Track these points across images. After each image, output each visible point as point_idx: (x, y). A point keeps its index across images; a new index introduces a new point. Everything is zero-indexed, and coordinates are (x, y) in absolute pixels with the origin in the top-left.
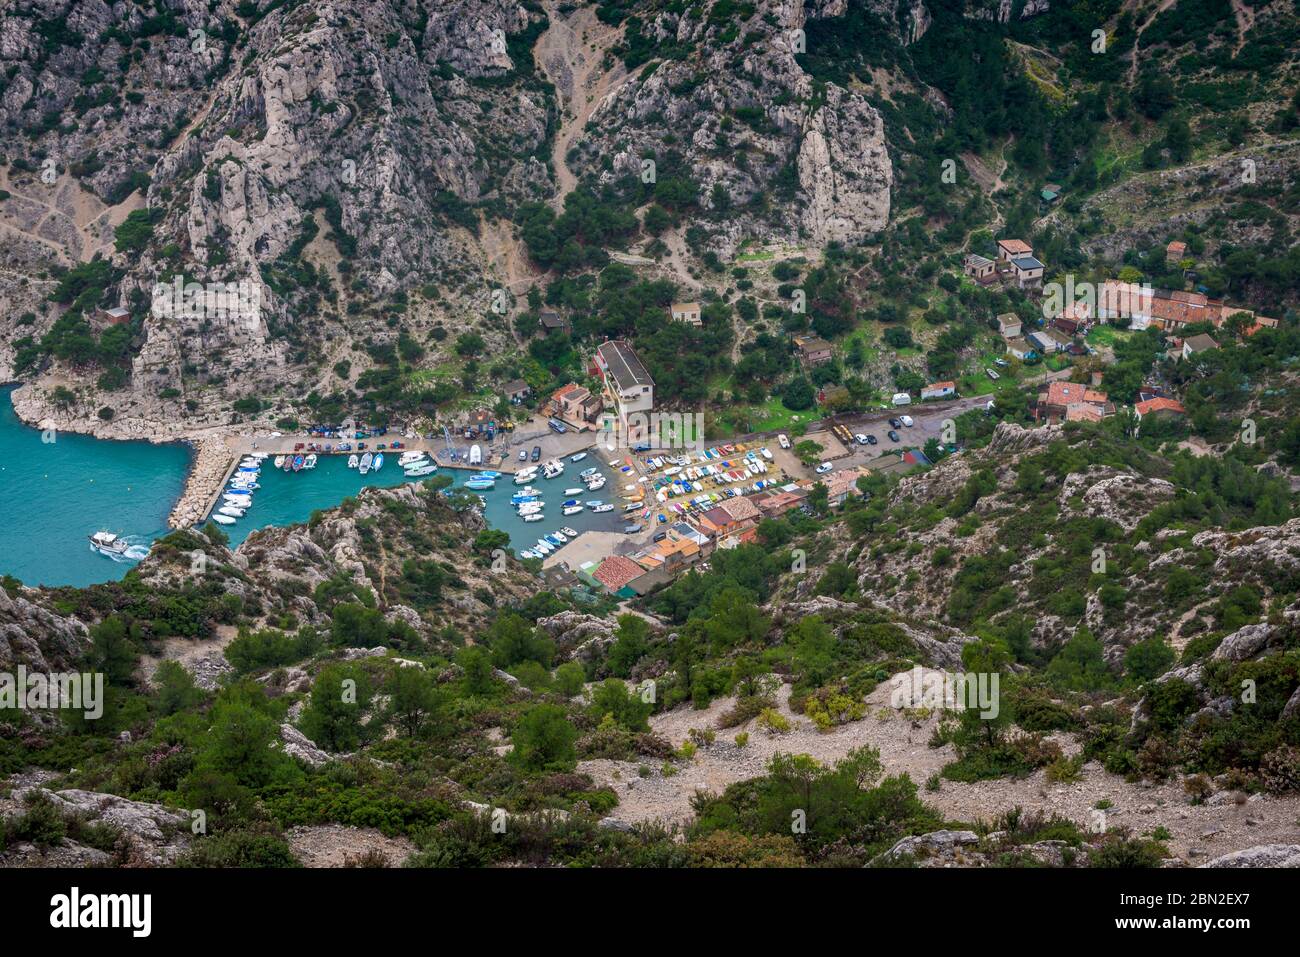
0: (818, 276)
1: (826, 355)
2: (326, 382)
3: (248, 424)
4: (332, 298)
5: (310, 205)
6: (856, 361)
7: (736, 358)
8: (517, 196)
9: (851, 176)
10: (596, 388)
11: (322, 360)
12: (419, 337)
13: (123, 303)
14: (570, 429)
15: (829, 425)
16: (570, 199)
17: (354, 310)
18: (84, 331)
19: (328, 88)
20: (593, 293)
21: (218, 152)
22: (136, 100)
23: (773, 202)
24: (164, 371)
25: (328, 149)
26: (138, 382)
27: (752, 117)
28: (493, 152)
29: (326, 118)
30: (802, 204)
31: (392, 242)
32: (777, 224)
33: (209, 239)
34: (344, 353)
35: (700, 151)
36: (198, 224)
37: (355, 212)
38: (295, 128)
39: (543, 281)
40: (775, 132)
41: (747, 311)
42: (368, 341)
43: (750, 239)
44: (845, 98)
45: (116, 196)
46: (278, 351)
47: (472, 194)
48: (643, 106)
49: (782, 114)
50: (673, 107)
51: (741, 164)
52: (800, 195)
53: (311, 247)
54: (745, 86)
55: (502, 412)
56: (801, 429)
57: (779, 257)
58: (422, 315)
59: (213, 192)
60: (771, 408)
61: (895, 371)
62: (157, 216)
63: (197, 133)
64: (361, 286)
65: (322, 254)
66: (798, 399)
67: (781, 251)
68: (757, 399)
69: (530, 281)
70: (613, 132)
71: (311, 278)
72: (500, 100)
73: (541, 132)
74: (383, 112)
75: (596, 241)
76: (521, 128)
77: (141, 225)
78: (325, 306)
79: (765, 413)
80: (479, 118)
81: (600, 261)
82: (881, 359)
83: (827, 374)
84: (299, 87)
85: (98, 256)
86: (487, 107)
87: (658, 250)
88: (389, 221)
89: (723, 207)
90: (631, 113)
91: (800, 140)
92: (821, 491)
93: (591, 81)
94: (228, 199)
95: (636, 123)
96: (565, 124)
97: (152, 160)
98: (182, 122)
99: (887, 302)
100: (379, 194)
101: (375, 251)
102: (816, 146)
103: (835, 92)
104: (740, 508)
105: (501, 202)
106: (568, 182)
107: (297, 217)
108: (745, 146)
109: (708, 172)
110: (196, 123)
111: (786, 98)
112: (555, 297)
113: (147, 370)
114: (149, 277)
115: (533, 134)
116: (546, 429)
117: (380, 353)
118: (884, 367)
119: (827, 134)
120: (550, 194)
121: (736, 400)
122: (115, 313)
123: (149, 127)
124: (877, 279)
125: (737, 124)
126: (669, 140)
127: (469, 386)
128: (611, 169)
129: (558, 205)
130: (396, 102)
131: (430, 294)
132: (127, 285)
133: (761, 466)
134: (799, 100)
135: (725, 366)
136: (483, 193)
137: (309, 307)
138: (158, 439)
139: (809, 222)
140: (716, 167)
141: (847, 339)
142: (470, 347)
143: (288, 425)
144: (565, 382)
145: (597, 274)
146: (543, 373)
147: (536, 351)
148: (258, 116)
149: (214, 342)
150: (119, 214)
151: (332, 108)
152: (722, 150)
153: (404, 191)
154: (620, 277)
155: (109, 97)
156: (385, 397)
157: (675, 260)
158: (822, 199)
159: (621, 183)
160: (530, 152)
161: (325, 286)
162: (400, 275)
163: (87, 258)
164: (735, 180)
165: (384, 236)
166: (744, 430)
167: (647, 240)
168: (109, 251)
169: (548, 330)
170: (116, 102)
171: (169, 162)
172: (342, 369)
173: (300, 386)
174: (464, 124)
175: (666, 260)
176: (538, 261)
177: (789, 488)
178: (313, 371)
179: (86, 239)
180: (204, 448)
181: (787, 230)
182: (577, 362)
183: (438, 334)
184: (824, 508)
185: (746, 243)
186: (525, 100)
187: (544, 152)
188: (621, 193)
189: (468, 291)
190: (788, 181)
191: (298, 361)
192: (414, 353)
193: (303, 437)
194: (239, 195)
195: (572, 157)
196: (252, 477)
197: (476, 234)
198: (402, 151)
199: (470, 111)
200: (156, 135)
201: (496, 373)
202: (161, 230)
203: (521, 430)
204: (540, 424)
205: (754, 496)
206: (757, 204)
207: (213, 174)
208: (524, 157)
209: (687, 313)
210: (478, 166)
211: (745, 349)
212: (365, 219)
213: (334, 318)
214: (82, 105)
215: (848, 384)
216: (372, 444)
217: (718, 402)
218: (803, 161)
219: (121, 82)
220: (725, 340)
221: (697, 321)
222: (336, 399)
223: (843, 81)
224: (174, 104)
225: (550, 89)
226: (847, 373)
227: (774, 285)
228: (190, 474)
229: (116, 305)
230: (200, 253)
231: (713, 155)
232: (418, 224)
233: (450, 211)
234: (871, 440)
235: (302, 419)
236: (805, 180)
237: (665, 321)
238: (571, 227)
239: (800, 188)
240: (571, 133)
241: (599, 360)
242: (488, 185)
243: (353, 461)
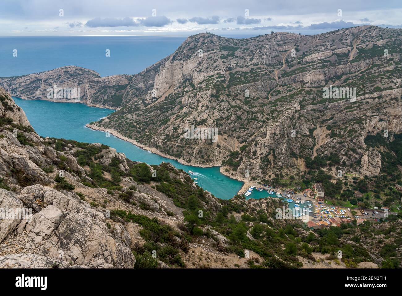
0: (362, 181)
1: (361, 196)
2: (267, 178)
3: (253, 181)
4: (271, 165)
5: (270, 150)
6: (367, 198)
7: (342, 192)
8: (305, 155)
9: (372, 164)
10: (313, 190)
11: (267, 174)
12: (284, 174)
13: (239, 158)
14: (307, 196)
15: (359, 209)
16: (315, 157)
17: (274, 167)
18: (232, 161)
19: (277, 132)
20: (316, 174)
21: (258, 139)
22: (248, 129)
23: (355, 166)
24: (242, 170)
25: (275, 141)
26: (238, 171)
27: (353, 150)
28: (303, 147)
29: (276, 137)
30: (361, 167)
31: (282, 158)
32: (355, 170)
33: (254, 152)
34: (271, 174)
35: (342, 154)
36: (253, 149)
37: (277, 152)
38: (271, 137)
39: (307, 170)
40: (357, 153)
41: (346, 184)
42: (275, 173)
43: (349, 171)
44: (373, 150)
45: (241, 142)
46: (260, 171)
47: (298, 154)
48: (332, 144)
49: (359, 151)
50: (338, 146)
51: (349, 158)
52: (360, 165)
53: (269, 156)
54: (353, 145)
55: (295, 190)
56: (353, 208)
57: (354, 176)
58: (285, 171)
59: (256, 145)
60: (347, 203)
61: (375, 202)
62: (247, 147)
63: (256, 135)
64: (276, 164)
65: (271, 158)
66: (353, 202)
67: (354, 175)
68: (345, 200)
69: (305, 169)
70: (326, 148)
71: (268, 161)
72: (306, 139)
73: (312, 145)
74: (285, 138)
75: (319, 165)
76: (309, 144)
77: (244, 148)
78: (269, 166)
79: (346, 203)
80: (302, 141)
81: (319, 169)
82: (373, 199)
83: (361, 199)
84: (273, 131)
85: (237, 151)
86: (303, 140)
87: (330, 169)
88: (283, 155)
89: (344, 164)
90: (329, 145)
91: (362, 156)
92: (355, 221)
93: (323, 139)
94: (258, 146)
95: (330, 147)
96: (317, 145)
97: (248, 138)
98: (254, 133)
99: (375, 189)
100: (282, 150)
101: (279, 159)
102: (365, 157)
103: (371, 149)
104: (338, 219)
105: (302, 155)
106: (315, 154)
107: (268, 151)
108: (351, 155)
109: (342, 158)
110: (256, 134)
111: (361, 148)
112: (309, 173)
113: (240, 169)
114: (243, 155)
115: (311, 146)
116: (303, 195)
117: (276, 175)
118: (373, 201)
119: (368, 156)
120: (312, 156)
121: (341, 199)
122: (237, 160)
123: (249, 133)
124: (374, 184)
125: (350, 151)
126: (336, 151)
127: (290, 184)
128: (324, 154)
129: (313, 158)
130: (288, 136)
131: (287, 168)
132: (240, 156)
133: (343, 213)
134: (363, 149)
135: (339, 193)
136: (300, 153)
137: (267, 165)
138: (239, 180)
139: (362, 171)
140: (344, 157)
141: (366, 194)
142: (292, 178)
143: (259, 183)
144: (308, 188)
145: (318, 171)
146: (304, 185)
147: (304, 181)
148: (265, 135)
149: (251, 167)
150: (241, 145)
151: (277, 135)
152: (346, 155)
153: (286, 150)
154: (322, 172)
155: (244, 128)
156: (276, 183)
157: (333, 172)
158: (365, 167)
159: (325, 157)
160: (309, 148)
161: (270, 163)
162: (283, 164)
163: (235, 151)
164: (347, 160)
165: (281, 157)
166: (341, 205)
167: (328, 167)
168: (239, 150)
169: (307, 178)
170: (245, 129)
171: (250, 139)
172: (270, 176)
173: (263, 177)
174: (299, 142)
175: (331, 171)
176: (307, 166)
177: (349, 219)
178: (265, 176)
179: (236, 148)
180: (245, 183)
181: (357, 171)
182: (311, 185)
183: (287, 175)
184: (355, 224)
185: (348, 172)
186: (310, 140)
187: (312, 149)
188: (325, 158)
189: (294, 169)
190: (359, 163)
191: (263, 173)
192: (282, 177)
193: (261, 186)
194: (260, 146)
195: (317, 150)
196: (252, 190)
197: (297, 160)
198: (287, 144)
199: (300, 140)
200: (249, 135)
201: (296, 183)
202: (247, 149)
203: (298, 194)
204: (302, 194)
205: (341, 218)
206: (351, 166)
207: (257, 142)
208: (308, 149)
209: (334, 182)
210: (300, 149)
211: (344, 191)
212: (279, 154)
213: (270, 168)
214: (240, 128)
215: (365, 202)
216: (272, 190)
217: (337, 199)
218: (362, 160)
219: (246, 126)
220: (341, 188)
221: (335, 183)
222: (268, 181)
223: (373, 147)
224: (253, 131)
225: (315, 139)
226: (365, 200)
227: (352, 181)
228: (242, 187)
229: (238, 158)
230: (252, 153)
231: (344, 155)
232: (287, 156)
233: (293, 155)
234: (368, 214)
235: (262, 183)
236: (362, 163)
237: (329, 182)
238: (314, 162)
239: (361, 164)
240: (317, 147)
241: (315, 186)
242: (301, 152)
243: (268, 192)
